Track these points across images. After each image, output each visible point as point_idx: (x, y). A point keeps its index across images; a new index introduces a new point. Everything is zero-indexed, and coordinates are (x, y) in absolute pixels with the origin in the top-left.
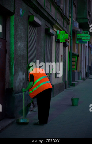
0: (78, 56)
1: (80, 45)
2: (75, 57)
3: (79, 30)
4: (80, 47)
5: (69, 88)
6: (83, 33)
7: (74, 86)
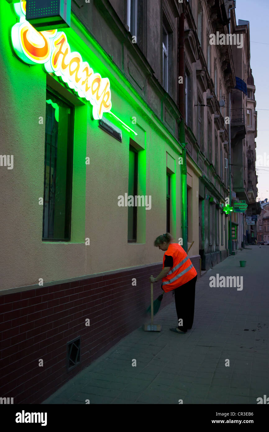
0: (237, 225)
1: (236, 213)
2: (234, 226)
3: (237, 200)
4: (236, 216)
5: (230, 257)
6: (240, 202)
7: (234, 255)
